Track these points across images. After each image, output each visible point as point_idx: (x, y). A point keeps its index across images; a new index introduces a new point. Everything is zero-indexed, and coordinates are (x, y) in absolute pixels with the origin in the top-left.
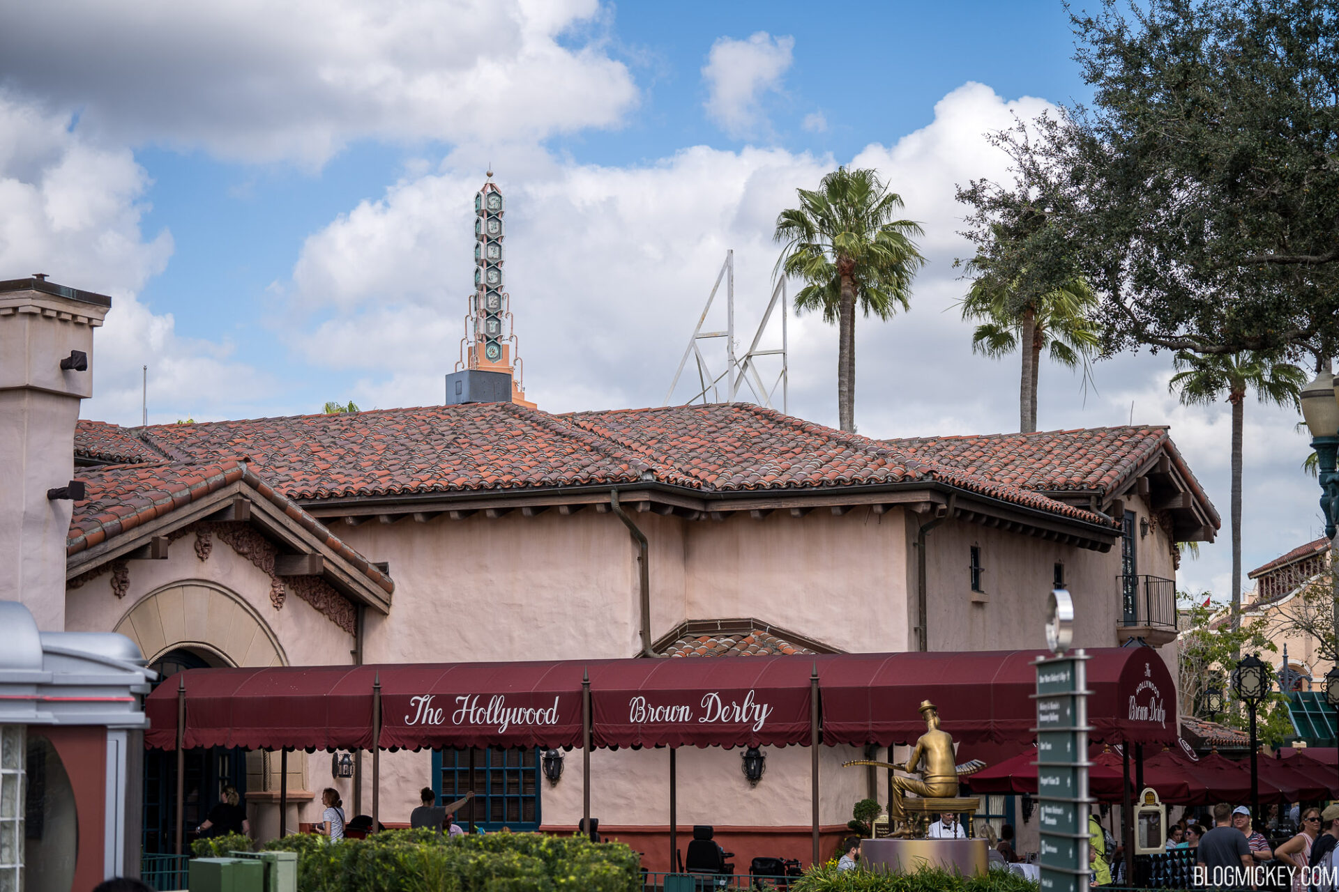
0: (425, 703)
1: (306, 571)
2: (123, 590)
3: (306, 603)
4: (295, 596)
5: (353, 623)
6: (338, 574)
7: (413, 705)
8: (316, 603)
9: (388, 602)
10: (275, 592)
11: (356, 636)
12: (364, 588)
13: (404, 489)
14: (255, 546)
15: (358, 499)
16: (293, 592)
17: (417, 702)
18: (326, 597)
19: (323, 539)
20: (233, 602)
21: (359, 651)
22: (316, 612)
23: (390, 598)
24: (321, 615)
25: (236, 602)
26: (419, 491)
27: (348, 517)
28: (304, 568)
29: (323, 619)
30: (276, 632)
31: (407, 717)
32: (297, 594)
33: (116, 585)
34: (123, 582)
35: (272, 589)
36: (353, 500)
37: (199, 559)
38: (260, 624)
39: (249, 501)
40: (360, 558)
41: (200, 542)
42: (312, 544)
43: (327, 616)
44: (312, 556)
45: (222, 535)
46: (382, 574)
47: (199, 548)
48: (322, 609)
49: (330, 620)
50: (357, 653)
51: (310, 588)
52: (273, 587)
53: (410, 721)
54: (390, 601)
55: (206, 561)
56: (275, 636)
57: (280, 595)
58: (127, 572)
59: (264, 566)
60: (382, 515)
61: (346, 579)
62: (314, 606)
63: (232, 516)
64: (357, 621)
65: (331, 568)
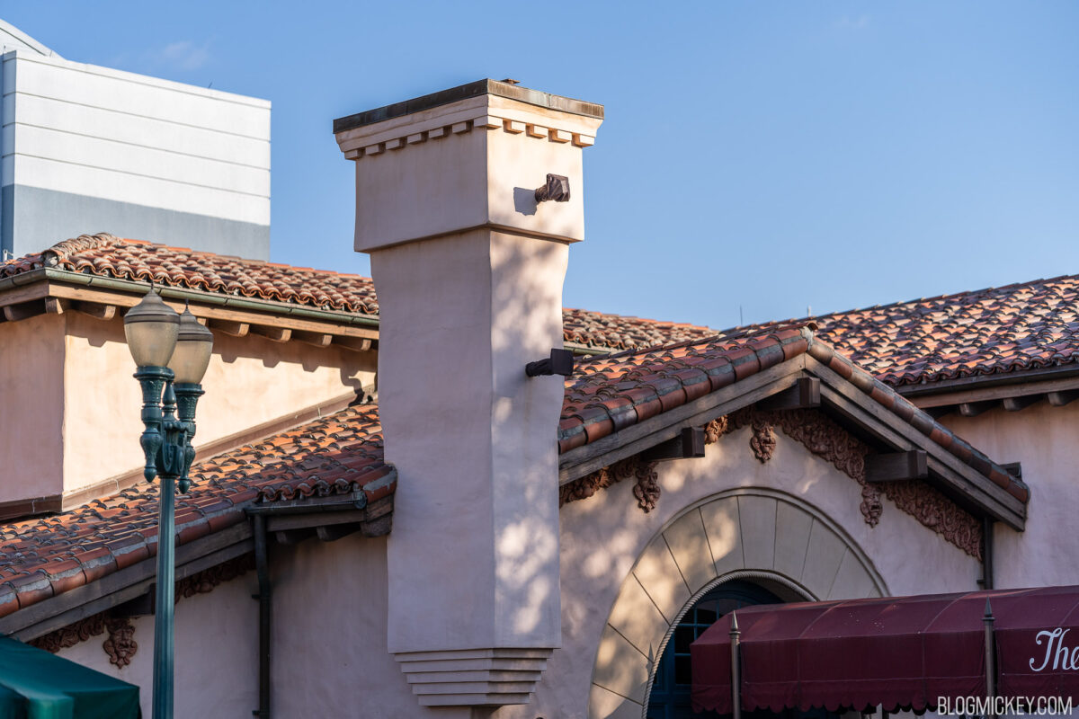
0: (1056, 640)
1: (906, 474)
2: (652, 502)
3: (912, 518)
4: (895, 508)
5: (978, 545)
6: (950, 477)
7: (1039, 643)
8: (925, 518)
9: (1022, 515)
10: (867, 503)
11: (983, 561)
12: (989, 496)
13: (1034, 362)
14: (835, 443)
15: (974, 379)
16: (893, 503)
17: (1045, 639)
18: (939, 510)
19: (926, 431)
20: (809, 518)
21: (988, 580)
22: (924, 529)
23: (1025, 509)
24: (932, 534)
25: (814, 517)
26: (1052, 363)
27: (963, 404)
28: (903, 470)
29: (936, 540)
30: (871, 556)
31: (1032, 661)
32: (898, 507)
33: (641, 496)
34: (650, 490)
35: (862, 500)
36: (968, 381)
37: (758, 461)
38: (848, 546)
39: (818, 380)
40: (980, 457)
41: (759, 438)
42: (910, 438)
43: (941, 536)
44: (913, 455)
45: (789, 429)
46: (1012, 478)
47: (757, 446)
48: (935, 526)
49: (946, 539)
50: (986, 581)
51: (916, 498)
52: (864, 497)
53: (1036, 665)
54: (1025, 513)
55: (767, 463)
56: (870, 562)
57: (874, 507)
58: (656, 477)
59: (850, 471)
60: (1006, 399)
61: (962, 485)
62: (922, 522)
63: (796, 403)
64: (983, 541)
65: (940, 469)
